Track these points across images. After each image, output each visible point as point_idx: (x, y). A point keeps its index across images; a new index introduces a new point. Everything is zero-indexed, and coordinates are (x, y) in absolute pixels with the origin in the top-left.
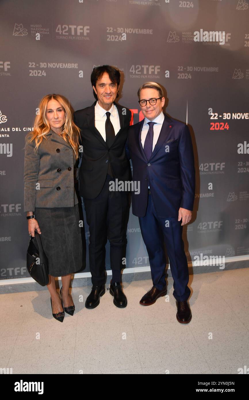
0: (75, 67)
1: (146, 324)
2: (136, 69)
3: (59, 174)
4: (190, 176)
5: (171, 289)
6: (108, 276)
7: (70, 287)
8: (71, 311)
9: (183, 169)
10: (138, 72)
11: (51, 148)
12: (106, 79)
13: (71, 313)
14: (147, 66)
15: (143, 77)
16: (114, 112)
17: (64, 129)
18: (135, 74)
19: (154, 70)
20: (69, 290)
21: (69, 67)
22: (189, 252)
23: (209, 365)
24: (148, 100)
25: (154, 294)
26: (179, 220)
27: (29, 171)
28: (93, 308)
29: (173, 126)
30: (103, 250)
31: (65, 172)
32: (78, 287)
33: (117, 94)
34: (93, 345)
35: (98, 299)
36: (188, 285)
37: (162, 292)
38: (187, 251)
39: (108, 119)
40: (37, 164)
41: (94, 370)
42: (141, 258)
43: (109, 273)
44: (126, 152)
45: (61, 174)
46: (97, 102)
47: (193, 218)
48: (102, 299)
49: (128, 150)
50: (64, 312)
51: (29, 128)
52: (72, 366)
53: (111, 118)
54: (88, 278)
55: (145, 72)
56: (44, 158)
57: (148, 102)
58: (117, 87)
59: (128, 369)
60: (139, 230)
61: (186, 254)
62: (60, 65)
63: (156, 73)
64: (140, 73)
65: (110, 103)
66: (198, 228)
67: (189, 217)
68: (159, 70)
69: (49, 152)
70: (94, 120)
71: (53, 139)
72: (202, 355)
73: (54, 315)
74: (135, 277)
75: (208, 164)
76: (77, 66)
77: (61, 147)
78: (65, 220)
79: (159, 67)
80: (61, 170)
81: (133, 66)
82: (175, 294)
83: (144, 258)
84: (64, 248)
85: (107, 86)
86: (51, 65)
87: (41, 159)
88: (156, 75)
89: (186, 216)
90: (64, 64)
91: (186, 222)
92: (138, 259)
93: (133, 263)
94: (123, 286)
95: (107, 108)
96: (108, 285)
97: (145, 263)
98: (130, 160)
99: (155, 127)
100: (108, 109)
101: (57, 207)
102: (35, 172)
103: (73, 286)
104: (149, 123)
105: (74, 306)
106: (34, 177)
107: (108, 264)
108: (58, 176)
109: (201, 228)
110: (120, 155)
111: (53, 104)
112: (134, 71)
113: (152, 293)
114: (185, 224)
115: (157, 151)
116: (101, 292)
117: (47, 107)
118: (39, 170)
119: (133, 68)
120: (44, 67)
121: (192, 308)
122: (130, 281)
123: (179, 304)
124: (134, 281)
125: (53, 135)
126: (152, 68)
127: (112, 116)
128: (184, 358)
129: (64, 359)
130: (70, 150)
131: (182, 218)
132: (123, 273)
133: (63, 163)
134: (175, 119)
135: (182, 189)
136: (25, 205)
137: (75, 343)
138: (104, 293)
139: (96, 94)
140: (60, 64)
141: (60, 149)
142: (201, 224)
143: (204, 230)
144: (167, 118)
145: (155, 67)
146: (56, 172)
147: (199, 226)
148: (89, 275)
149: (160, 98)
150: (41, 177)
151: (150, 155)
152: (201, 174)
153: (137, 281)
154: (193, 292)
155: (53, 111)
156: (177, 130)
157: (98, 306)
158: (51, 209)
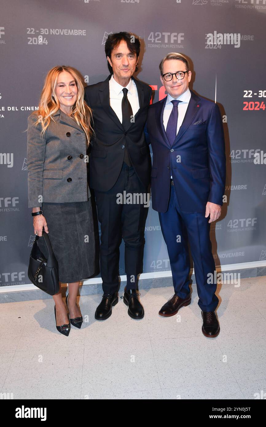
0: (82, 33)
1: (167, 338)
2: (155, 37)
3: (70, 163)
4: (220, 165)
5: (195, 298)
6: (122, 282)
7: (78, 295)
8: (78, 322)
9: (211, 155)
10: (158, 40)
11: (60, 131)
12: (123, 48)
13: (78, 325)
14: (169, 34)
15: (164, 46)
16: (132, 88)
17: (75, 108)
18: (154, 43)
19: (177, 38)
20: (76, 299)
21: (75, 34)
22: (218, 253)
23: (240, 385)
24: (174, 74)
25: (176, 304)
26: (207, 216)
27: (34, 159)
28: (104, 320)
29: (201, 105)
30: (117, 251)
31: (77, 160)
32: (86, 295)
33: (136, 68)
34: (104, 363)
35: (110, 309)
36: (215, 294)
37: (185, 301)
38: (216, 253)
39: (125, 97)
40: (43, 151)
41: (106, 391)
42: (161, 261)
43: (123, 278)
44: (145, 136)
45: (72, 162)
46: (112, 76)
47: (223, 214)
48: (114, 309)
49: (147, 133)
50: (70, 324)
51: (28, 107)
52: (80, 387)
53: (129, 96)
54: (98, 285)
55: (166, 41)
56: (51, 143)
57: (174, 75)
58: (136, 57)
59: (145, 390)
60: (158, 228)
61: (214, 256)
62: (64, 32)
63: (179, 42)
64: (160, 42)
65: (128, 77)
66: (228, 226)
67: (218, 213)
68: (183, 39)
69: (58, 136)
70: (109, 99)
71: (62, 120)
72: (232, 374)
73: (58, 328)
74: (153, 284)
75: (240, 151)
76: (85, 33)
77: (71, 130)
78: (77, 216)
79: (183, 34)
80: (72, 158)
81: (152, 33)
82: (200, 303)
83: (164, 261)
84: (76, 249)
85: (125, 56)
86: (54, 32)
87: (47, 144)
88: (179, 44)
89: (215, 212)
90: (69, 30)
91: (215, 219)
92: (157, 262)
93: (151, 267)
94: (139, 294)
95: (124, 83)
96: (121, 293)
97: (166, 267)
98: (150, 146)
99: (180, 105)
100: (125, 85)
101: (67, 201)
102: (40, 160)
103: (81, 294)
104: (172, 102)
105: (82, 317)
106: (39, 167)
107: (122, 268)
108: (69, 165)
109: (231, 226)
110: (138, 140)
111: (65, 77)
112: (153, 40)
113: (173, 302)
114: (214, 221)
115: (183, 134)
116: (113, 301)
117: (57, 81)
118: (45, 158)
119: (151, 36)
120: (45, 33)
121: (220, 320)
122: (148, 289)
123: (204, 315)
124: (152, 288)
125: (62, 116)
126: (175, 36)
127: (130, 93)
128: (211, 377)
129: (70, 379)
130: (82, 133)
131: (210, 214)
132: (140, 279)
133: (74, 149)
134: (203, 97)
135: (211, 179)
136: (31, 200)
137: (83, 360)
138: (116, 302)
139: (111, 66)
140: (65, 30)
141: (70, 132)
142: (231, 221)
143: (234, 228)
144: (194, 96)
145: (178, 34)
146: (67, 160)
147: (229, 224)
148: (98, 281)
149: (187, 72)
150: (48, 166)
151: (174, 139)
152: (233, 162)
153: (156, 289)
154: (221, 301)
155: (65, 86)
156: (206, 111)
157: (110, 317)
158: (61, 204)
